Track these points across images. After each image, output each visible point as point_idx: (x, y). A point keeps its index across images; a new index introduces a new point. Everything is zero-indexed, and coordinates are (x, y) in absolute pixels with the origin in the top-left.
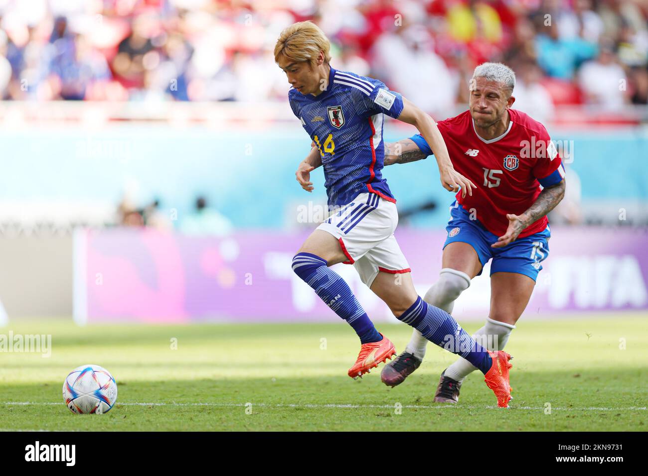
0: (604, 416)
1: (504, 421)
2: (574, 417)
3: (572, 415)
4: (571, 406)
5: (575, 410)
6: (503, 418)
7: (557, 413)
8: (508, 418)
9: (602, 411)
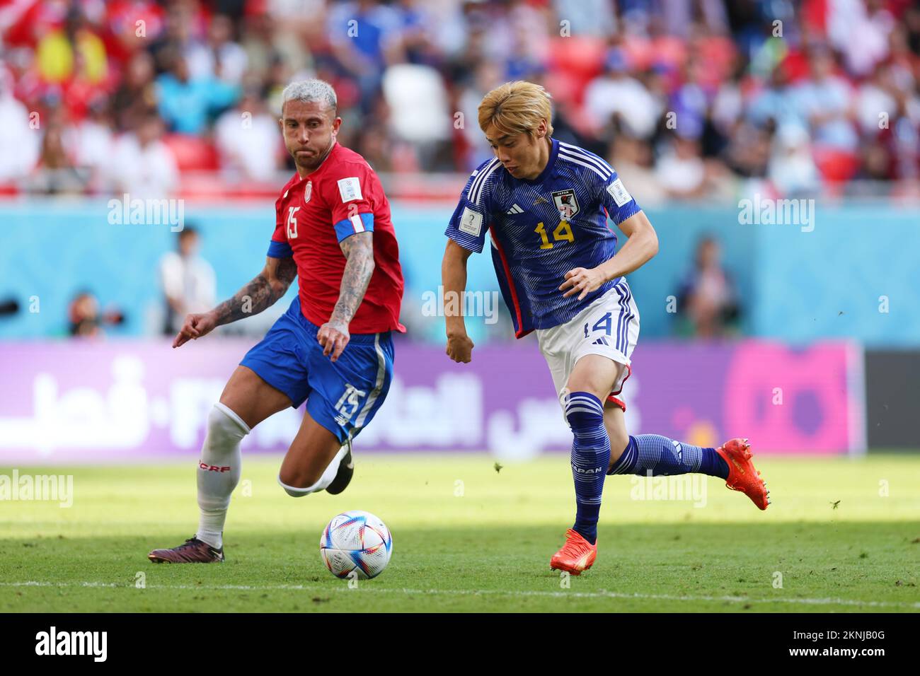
0: (244, 597)
1: (107, 603)
2: (203, 599)
3: (200, 596)
4: (200, 583)
5: (204, 589)
6: (107, 600)
7: (180, 593)
8: (113, 600)
9: (242, 591)
